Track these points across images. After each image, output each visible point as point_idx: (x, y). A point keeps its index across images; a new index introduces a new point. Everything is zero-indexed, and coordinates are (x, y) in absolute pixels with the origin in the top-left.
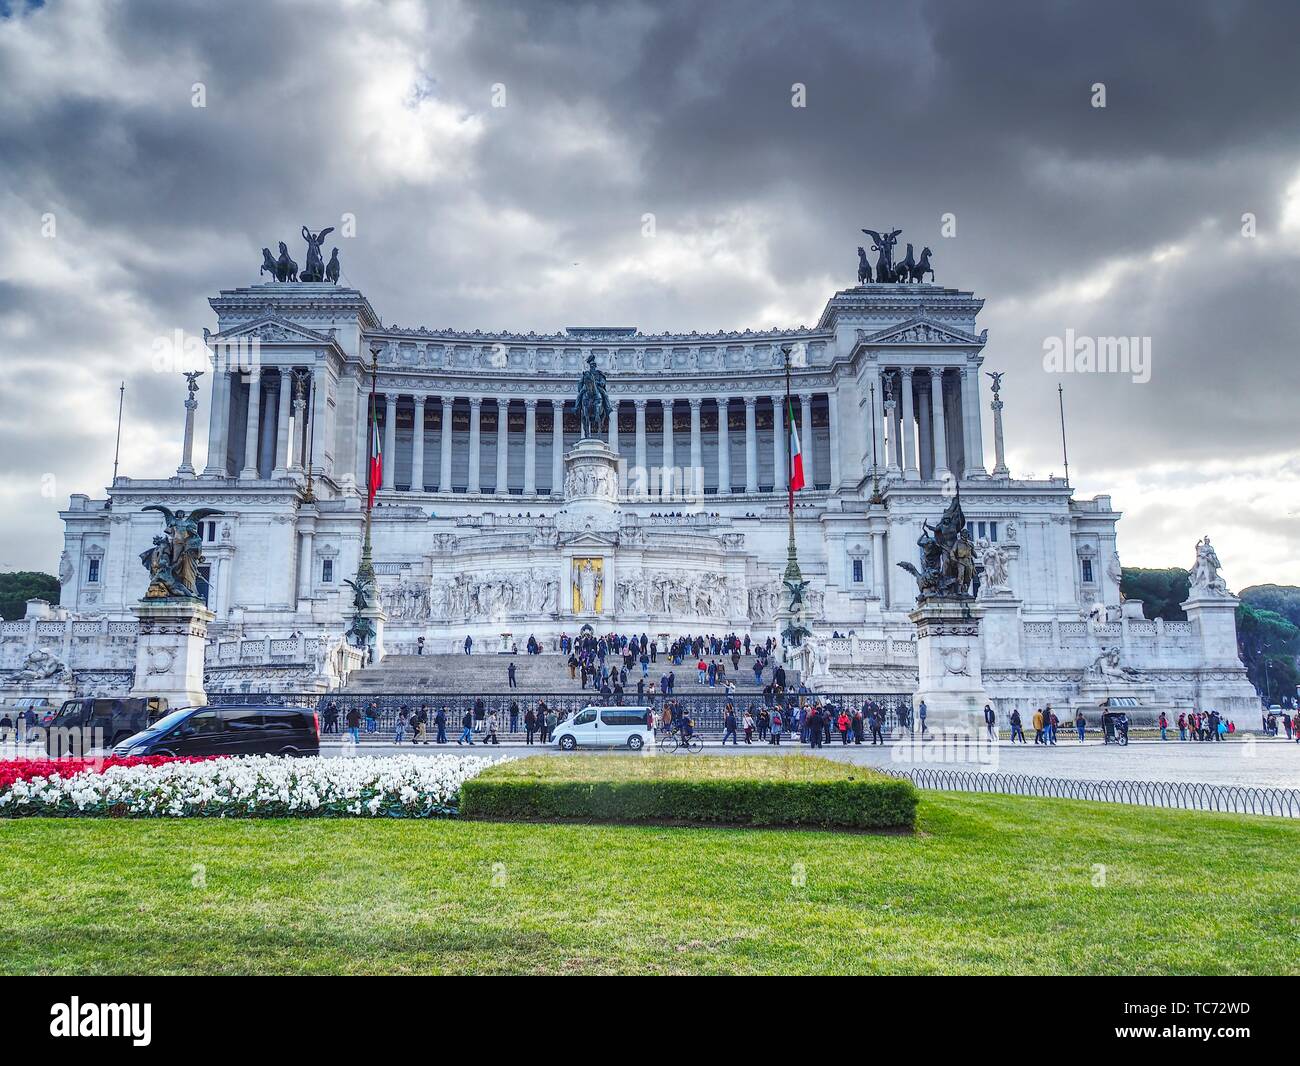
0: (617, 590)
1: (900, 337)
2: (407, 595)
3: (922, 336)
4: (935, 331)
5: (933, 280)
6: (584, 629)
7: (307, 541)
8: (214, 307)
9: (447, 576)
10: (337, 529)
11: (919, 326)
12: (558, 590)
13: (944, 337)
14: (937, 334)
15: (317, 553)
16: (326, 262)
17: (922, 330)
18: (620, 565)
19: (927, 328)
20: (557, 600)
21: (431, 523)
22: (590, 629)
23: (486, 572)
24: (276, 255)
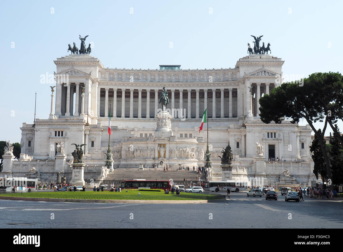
0: (169, 152)
1: (257, 74)
2: (116, 153)
3: (263, 74)
4: (267, 72)
5: (271, 53)
6: (161, 162)
7: (87, 136)
8: (55, 63)
9: (126, 148)
10: (95, 133)
11: (262, 71)
12: (154, 152)
13: (270, 74)
14: (268, 73)
15: (90, 139)
16: (87, 47)
17: (263, 72)
18: (170, 146)
19: (265, 72)
20: (154, 155)
21: (120, 131)
22: (162, 162)
23: (136, 147)
24: (72, 46)
